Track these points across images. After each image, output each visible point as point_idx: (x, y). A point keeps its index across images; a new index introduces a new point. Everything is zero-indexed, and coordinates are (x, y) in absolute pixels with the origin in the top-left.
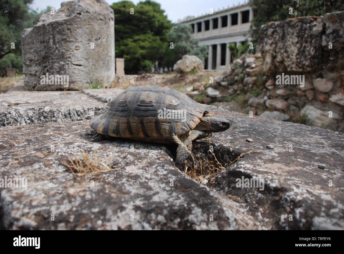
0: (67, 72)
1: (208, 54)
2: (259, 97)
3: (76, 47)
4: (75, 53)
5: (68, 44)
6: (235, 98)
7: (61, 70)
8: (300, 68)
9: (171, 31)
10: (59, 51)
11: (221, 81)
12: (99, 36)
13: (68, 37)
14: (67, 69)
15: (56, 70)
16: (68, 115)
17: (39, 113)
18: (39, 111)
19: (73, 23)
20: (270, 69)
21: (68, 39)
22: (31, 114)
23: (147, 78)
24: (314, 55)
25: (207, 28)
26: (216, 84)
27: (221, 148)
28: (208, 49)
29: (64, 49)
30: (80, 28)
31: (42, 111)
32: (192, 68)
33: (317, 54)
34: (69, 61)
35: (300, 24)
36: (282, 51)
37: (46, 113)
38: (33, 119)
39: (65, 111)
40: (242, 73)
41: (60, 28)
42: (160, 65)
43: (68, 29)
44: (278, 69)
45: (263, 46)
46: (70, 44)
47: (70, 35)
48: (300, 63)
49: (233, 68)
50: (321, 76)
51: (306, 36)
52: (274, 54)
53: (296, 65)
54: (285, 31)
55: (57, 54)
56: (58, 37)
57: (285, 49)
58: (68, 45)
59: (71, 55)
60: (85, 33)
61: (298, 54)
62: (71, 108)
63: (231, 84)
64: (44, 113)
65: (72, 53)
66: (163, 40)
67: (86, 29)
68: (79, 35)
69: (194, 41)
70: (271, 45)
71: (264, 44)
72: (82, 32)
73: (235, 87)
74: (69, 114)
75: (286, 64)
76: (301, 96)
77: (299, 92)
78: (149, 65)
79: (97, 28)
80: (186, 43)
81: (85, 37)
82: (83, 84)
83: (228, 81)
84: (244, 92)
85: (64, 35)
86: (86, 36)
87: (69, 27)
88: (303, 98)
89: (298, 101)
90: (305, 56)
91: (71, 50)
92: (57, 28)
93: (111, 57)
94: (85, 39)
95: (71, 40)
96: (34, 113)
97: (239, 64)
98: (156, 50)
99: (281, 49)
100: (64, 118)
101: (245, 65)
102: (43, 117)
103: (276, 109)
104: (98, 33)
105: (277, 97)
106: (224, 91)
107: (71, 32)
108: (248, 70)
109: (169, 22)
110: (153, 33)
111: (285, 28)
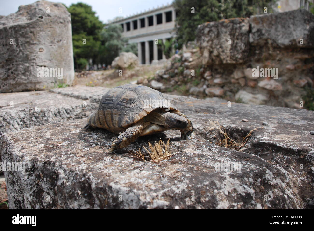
0: (33, 73)
1: (137, 50)
2: (199, 86)
3: (40, 49)
4: (39, 55)
5: (32, 46)
6: (177, 88)
7: (26, 72)
8: (234, 60)
9: (103, 31)
10: (23, 54)
11: (163, 74)
12: (60, 38)
13: (32, 39)
14: (32, 70)
15: (21, 72)
16: (58, 114)
17: (30, 114)
18: (29, 112)
19: (36, 26)
20: (208, 62)
21: (32, 42)
22: (22, 115)
23: (86, 75)
24: (245, 49)
25: (135, 27)
26: (158, 77)
27: (229, 128)
28: (137, 46)
29: (29, 51)
30: (43, 31)
31: (32, 111)
32: (130, 64)
33: (246, 49)
34: (33, 63)
35: (231, 24)
36: (218, 47)
37: (37, 113)
38: (25, 120)
39: (55, 110)
40: (181, 66)
41: (23, 31)
42: (94, 63)
43: (31, 32)
44: (215, 62)
45: (201, 44)
46: (34, 47)
47: (33, 38)
48: (233, 56)
49: (173, 62)
50: (251, 67)
51: (237, 34)
52: (211, 49)
53: (231, 58)
54: (220, 30)
55: (21, 56)
56: (21, 40)
57: (221, 45)
58: (32, 48)
59: (36, 57)
60: (48, 36)
61: (231, 49)
62: (60, 107)
63: (172, 77)
64: (35, 114)
65: (37, 55)
66: (96, 39)
67: (48, 31)
68: (42, 38)
69: (124, 40)
70: (208, 42)
71: (202, 41)
72: (45, 34)
73: (176, 79)
74: (59, 112)
75: (222, 57)
76: (234, 83)
77: (233, 81)
78: (84, 63)
79: (58, 30)
80: (118, 41)
81: (48, 40)
82: (48, 84)
83: (169, 74)
84: (185, 83)
85: (28, 37)
86: (48, 38)
87: (32, 30)
88: (236, 85)
89: (232, 87)
90: (238, 51)
91: (36, 52)
92: (20, 31)
93: (71, 57)
94: (48, 41)
95: (34, 42)
96: (25, 114)
97: (178, 59)
98: (90, 48)
99: (216, 45)
100: (54, 117)
101: (183, 59)
102: (34, 118)
103: (215, 96)
104: (59, 36)
105: (215, 85)
106: (166, 83)
107: (34, 35)
108: (186, 63)
109: (101, 22)
110: (86, 33)
111: (219, 28)
